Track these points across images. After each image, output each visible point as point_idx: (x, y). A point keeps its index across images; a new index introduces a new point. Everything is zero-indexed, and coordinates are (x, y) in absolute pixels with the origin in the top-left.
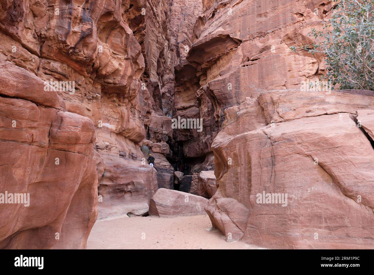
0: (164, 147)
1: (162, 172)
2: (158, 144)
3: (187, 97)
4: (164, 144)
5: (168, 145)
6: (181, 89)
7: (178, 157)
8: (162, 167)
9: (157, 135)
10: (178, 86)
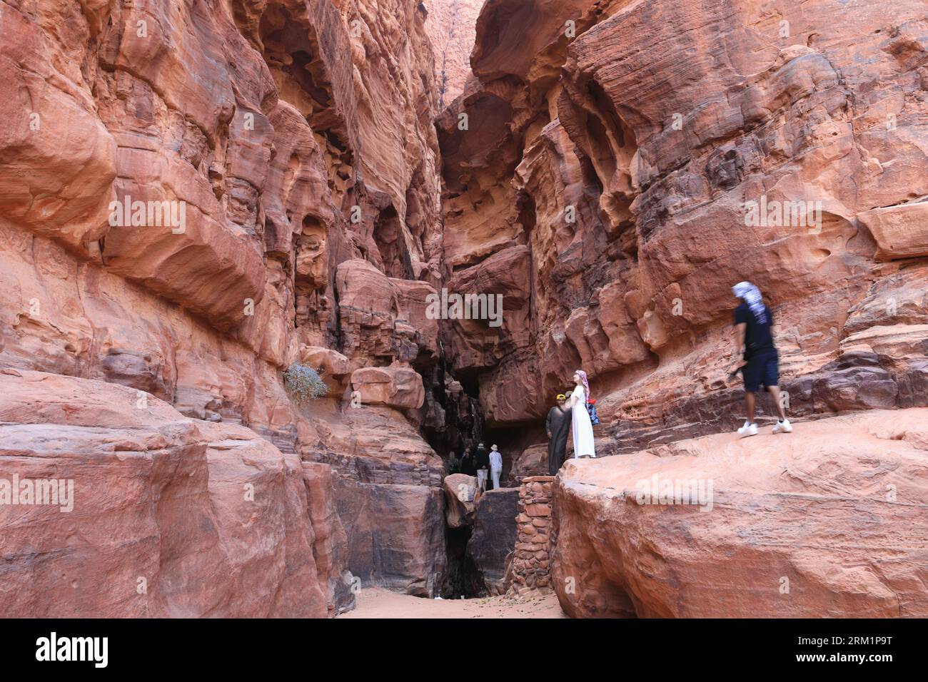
0: (402, 383)
1: (391, 481)
2: (381, 369)
3: (485, 224)
4: (404, 369)
5: (419, 376)
6: (462, 204)
7: (470, 436)
8: (393, 460)
9: (373, 338)
10: (452, 197)
